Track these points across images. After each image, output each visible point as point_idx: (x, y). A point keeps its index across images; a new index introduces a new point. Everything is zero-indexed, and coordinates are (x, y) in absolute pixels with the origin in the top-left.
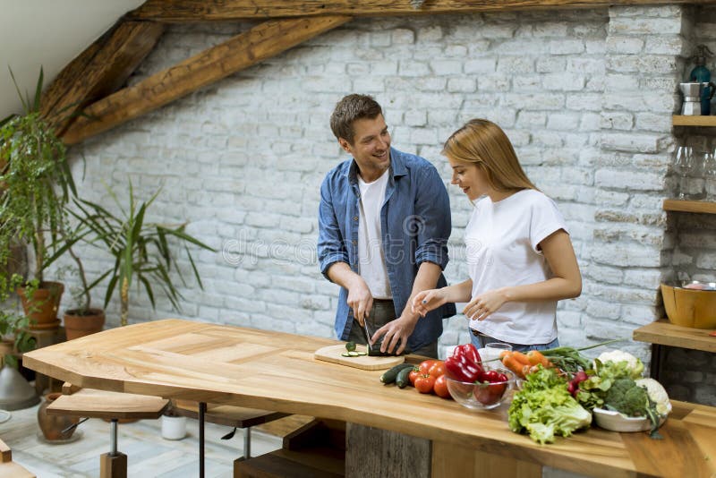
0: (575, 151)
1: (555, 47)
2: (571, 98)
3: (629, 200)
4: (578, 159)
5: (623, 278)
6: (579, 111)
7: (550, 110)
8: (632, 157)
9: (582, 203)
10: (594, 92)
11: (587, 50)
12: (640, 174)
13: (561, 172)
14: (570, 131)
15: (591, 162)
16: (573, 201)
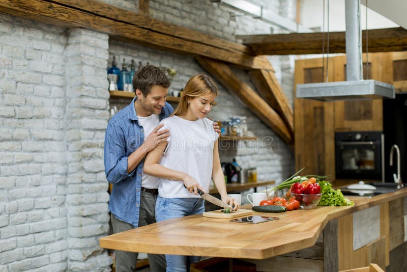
0: (49, 109)
1: (36, 44)
2: (46, 78)
3: (94, 136)
4: (51, 114)
6: (51, 85)
7: (35, 84)
8: (94, 112)
9: (55, 140)
11: (52, 49)
12: (99, 121)
13: (43, 122)
14: (45, 97)
15: (58, 116)
16: (51, 140)
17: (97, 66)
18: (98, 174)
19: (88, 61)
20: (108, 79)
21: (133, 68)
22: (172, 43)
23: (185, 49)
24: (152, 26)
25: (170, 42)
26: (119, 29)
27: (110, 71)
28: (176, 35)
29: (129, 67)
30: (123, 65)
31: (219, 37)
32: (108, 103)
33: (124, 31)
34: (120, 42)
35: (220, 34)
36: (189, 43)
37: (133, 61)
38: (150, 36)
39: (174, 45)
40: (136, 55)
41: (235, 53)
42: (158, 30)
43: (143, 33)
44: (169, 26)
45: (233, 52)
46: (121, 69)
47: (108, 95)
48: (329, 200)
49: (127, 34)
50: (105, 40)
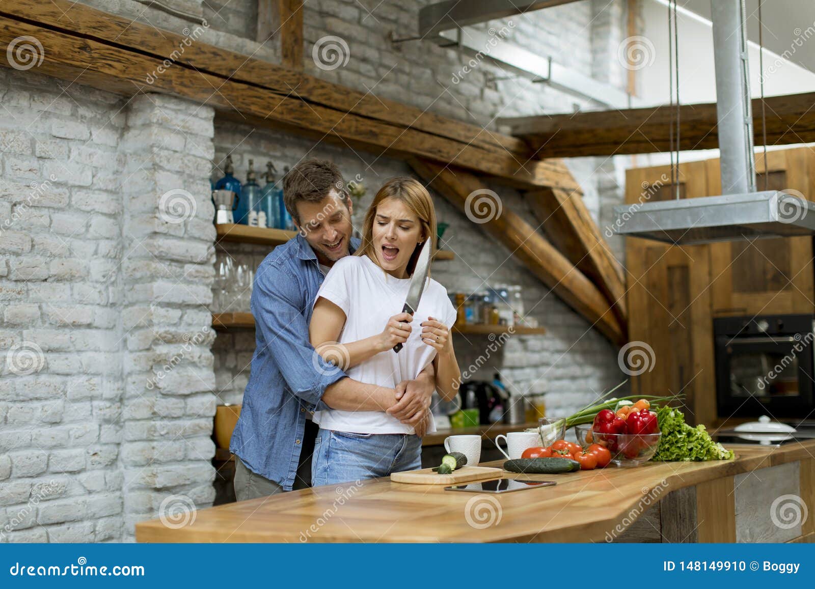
0: (84, 262)
1: (57, 127)
2: (78, 197)
3: (181, 318)
4: (88, 272)
5: (185, 408)
6: (88, 212)
7: (54, 208)
8: (182, 267)
9: (97, 328)
10: (100, 190)
11: (93, 137)
12: (194, 287)
13: (72, 289)
14: (77, 236)
15: (104, 276)
16: (89, 326)
17: (187, 172)
18: (190, 401)
19: (168, 160)
20: (213, 200)
21: (270, 179)
22: (353, 129)
23: (382, 142)
24: (310, 92)
25: (350, 128)
26: (237, 97)
27: (218, 185)
28: (364, 113)
29: (262, 177)
30: (249, 173)
31: (461, 120)
32: (213, 249)
33: (246, 101)
34: (242, 127)
35: (462, 113)
36: (391, 130)
37: (270, 166)
38: (308, 113)
39: (358, 133)
40: (278, 154)
41: (495, 152)
42: (324, 102)
43: (291, 106)
44: (347, 93)
45: (489, 151)
46: (244, 180)
47: (212, 234)
48: (679, 448)
49: (254, 108)
50: (206, 119)
